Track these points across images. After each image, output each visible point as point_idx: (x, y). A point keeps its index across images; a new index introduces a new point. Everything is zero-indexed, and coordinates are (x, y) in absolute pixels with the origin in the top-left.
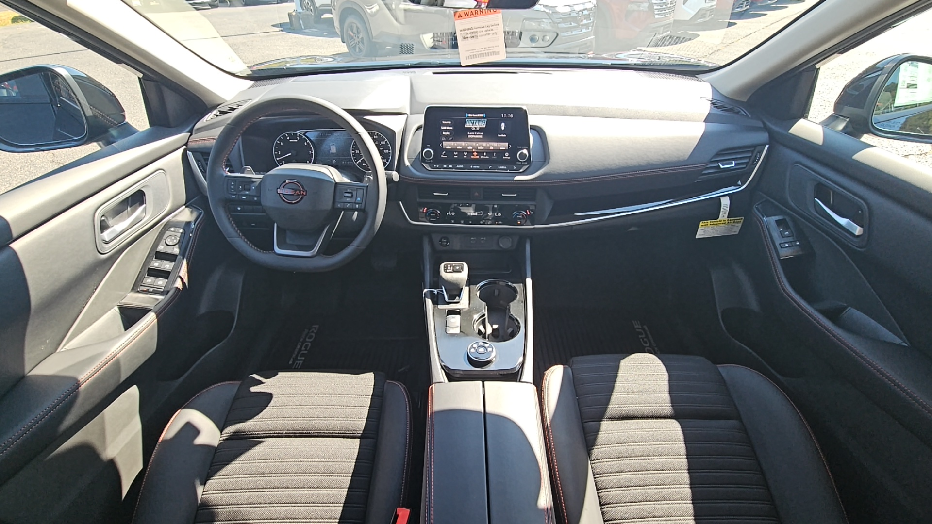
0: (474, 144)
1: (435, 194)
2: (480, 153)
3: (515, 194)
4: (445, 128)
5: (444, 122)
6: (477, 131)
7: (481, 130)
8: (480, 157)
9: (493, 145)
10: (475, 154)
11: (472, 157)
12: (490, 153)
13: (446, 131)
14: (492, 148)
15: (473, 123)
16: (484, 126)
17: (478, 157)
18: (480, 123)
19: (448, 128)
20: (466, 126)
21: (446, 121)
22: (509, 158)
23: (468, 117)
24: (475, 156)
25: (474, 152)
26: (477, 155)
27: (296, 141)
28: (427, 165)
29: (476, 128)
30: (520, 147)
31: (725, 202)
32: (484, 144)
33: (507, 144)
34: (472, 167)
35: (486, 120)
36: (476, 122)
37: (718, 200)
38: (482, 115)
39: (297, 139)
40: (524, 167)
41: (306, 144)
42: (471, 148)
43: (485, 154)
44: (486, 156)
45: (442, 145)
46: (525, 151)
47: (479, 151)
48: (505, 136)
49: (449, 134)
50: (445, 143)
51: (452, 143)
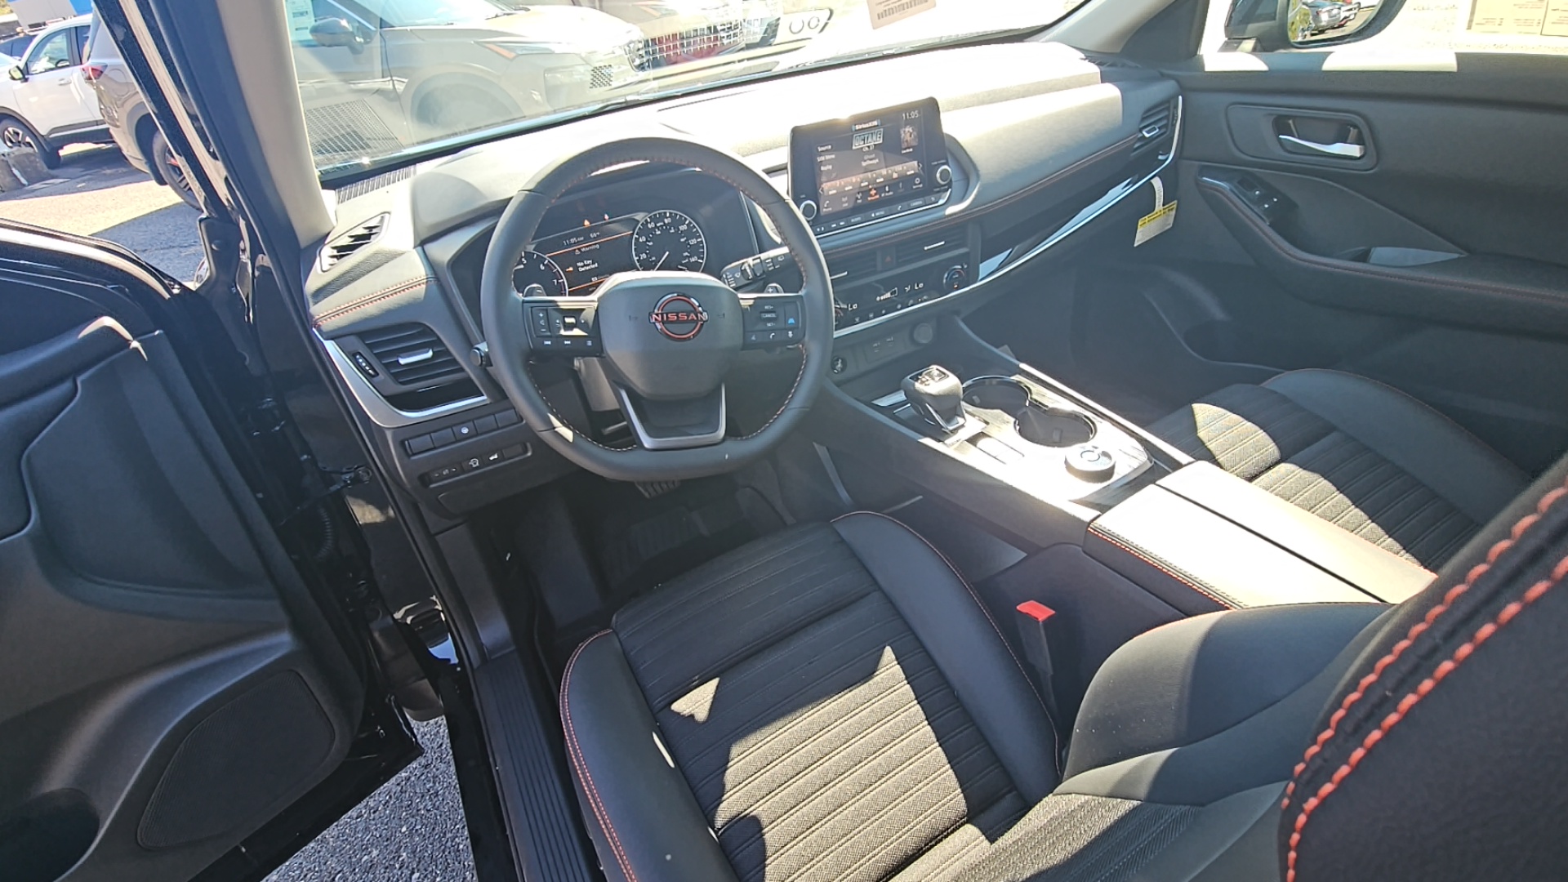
0: (870, 174)
2: (880, 189)
3: (941, 242)
4: (823, 158)
5: (820, 149)
6: (872, 152)
7: (877, 148)
8: (880, 196)
9: (896, 170)
10: (873, 192)
11: (869, 199)
12: (892, 183)
13: (826, 163)
14: (895, 176)
15: (864, 140)
16: (881, 142)
17: (877, 196)
18: (874, 137)
20: (854, 148)
21: (824, 146)
22: (923, 184)
23: (856, 130)
24: (874, 196)
25: (871, 190)
26: (876, 194)
27: (522, 266)
29: (869, 147)
30: (936, 163)
31: (1157, 183)
32: (884, 172)
33: (915, 163)
34: (873, 215)
35: (882, 130)
36: (868, 138)
37: (1149, 183)
38: (875, 124)
39: (522, 263)
40: (945, 194)
41: (542, 267)
42: (866, 183)
43: (887, 189)
44: (888, 192)
45: (822, 190)
46: (946, 167)
47: (878, 186)
48: (911, 150)
49: (830, 167)
50: (826, 186)
51: (837, 182)
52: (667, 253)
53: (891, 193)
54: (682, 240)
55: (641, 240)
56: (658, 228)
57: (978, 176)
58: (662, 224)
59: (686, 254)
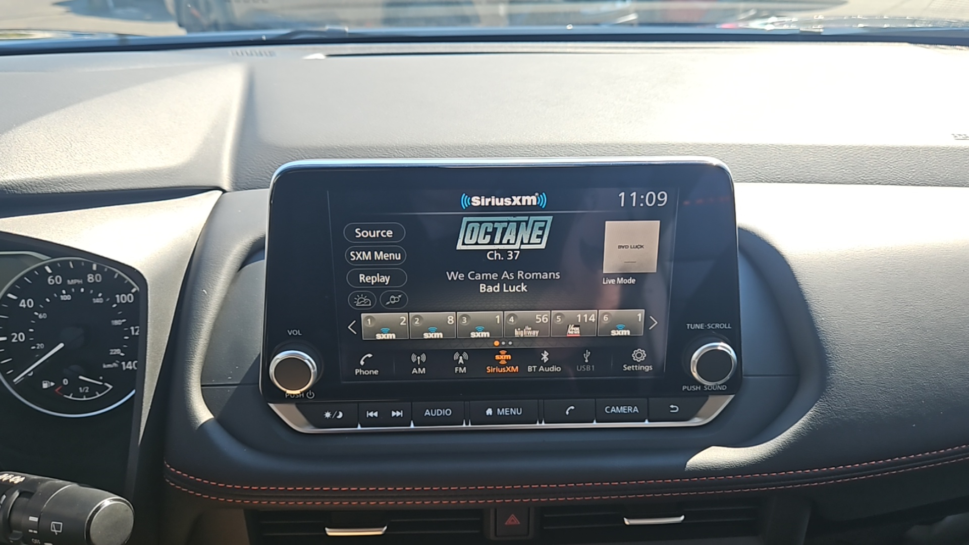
0: (498, 316)
1: (331, 532)
2: (525, 354)
3: (680, 516)
4: (367, 256)
5: (360, 234)
6: (513, 266)
7: (529, 259)
8: (523, 369)
9: (578, 321)
10: (503, 357)
11: (490, 370)
13: (373, 267)
14: (574, 331)
15: (493, 234)
16: (543, 246)
17: (515, 369)
18: (524, 234)
19: (380, 256)
20: (460, 246)
21: (372, 228)
22: (648, 368)
23: (471, 208)
24: (503, 366)
25: (497, 351)
26: (509, 363)
28: (292, 407)
29: (504, 253)
30: (701, 326)
32: (542, 317)
34: (489, 412)
35: (549, 219)
36: (504, 231)
38: (531, 200)
40: (712, 399)
42: (486, 334)
43: (545, 357)
44: (548, 364)
45: (358, 327)
46: (722, 346)
47: (518, 345)
48: (632, 281)
49: (386, 279)
50: (368, 320)
51: (403, 318)
52: (61, 345)
53: (554, 369)
54: (117, 322)
55: (22, 304)
56: (68, 289)
57: (823, 385)
58: (80, 282)
59: (118, 351)
